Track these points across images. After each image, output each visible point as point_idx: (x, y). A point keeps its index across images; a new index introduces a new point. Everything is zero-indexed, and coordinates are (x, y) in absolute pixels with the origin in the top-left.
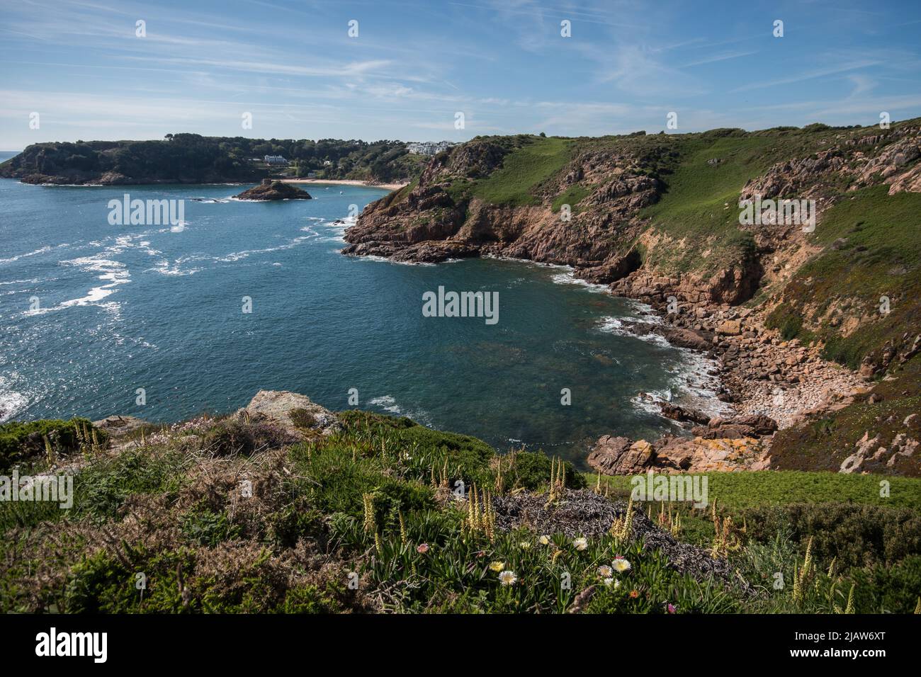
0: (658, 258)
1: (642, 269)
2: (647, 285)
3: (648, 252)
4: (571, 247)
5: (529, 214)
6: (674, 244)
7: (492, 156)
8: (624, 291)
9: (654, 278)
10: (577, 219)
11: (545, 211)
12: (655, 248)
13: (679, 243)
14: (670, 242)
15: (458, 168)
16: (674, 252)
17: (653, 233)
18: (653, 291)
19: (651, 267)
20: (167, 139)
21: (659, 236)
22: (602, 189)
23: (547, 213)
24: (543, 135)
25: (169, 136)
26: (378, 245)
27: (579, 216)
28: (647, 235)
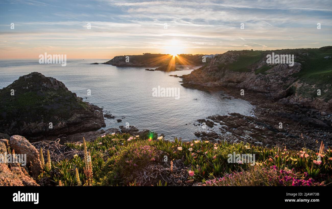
0: (301, 92)
1: (294, 95)
2: (297, 101)
3: (297, 89)
4: (262, 86)
5: (246, 75)
6: (309, 87)
7: (234, 57)
8: (285, 102)
9: (300, 99)
10: (265, 77)
11: (253, 74)
12: (300, 88)
13: (312, 87)
14: (307, 86)
15: (222, 60)
16: (310, 89)
17: (299, 82)
18: (299, 104)
19: (298, 95)
20: (143, 55)
21: (302, 84)
22: (277, 67)
23: (253, 75)
24: (252, 50)
25: (144, 54)
26: (195, 82)
27: (266, 76)
28: (296, 83)
